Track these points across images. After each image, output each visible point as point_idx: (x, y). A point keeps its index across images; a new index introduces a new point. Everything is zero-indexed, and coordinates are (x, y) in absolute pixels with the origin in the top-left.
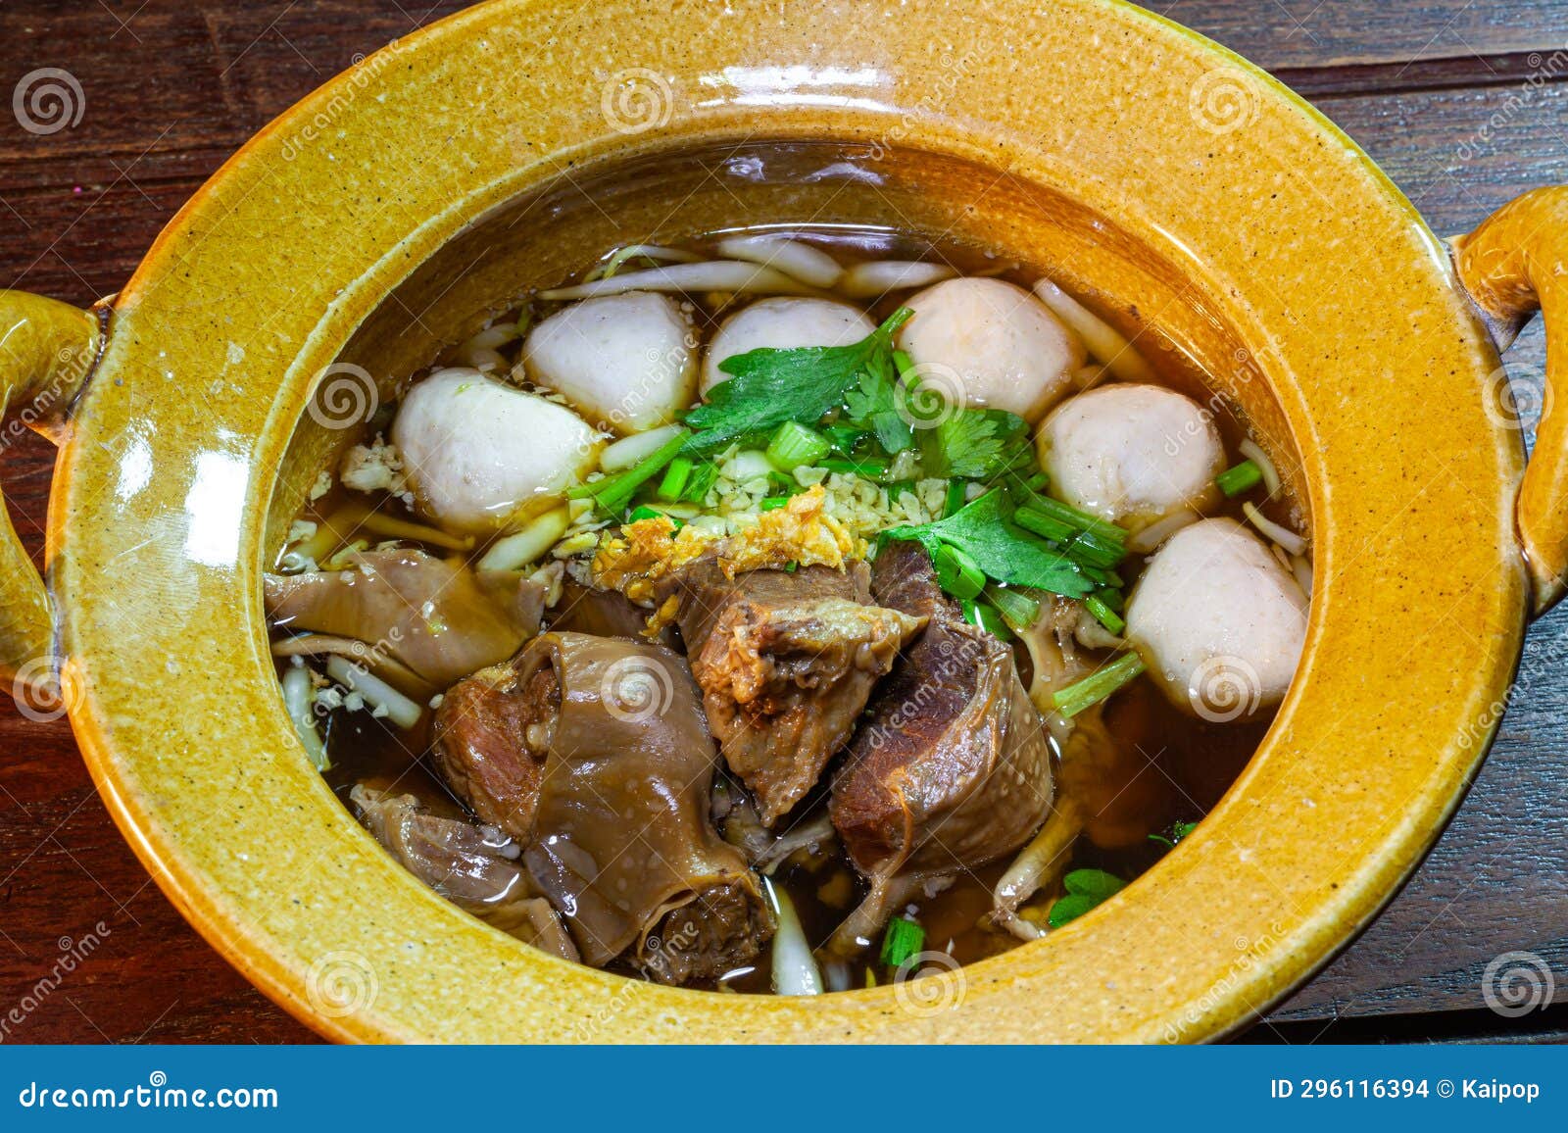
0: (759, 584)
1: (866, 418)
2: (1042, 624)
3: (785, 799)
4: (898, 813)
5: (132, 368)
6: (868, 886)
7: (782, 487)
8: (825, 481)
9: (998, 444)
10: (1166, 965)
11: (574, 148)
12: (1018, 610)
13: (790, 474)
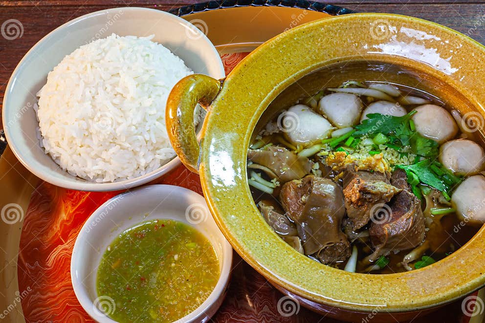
0: (363, 174)
1: (400, 136)
2: (431, 195)
3: (359, 226)
4: (385, 235)
5: (226, 96)
6: (374, 250)
7: (375, 149)
8: (386, 149)
9: (430, 148)
10: (437, 283)
11: (339, 58)
12: (426, 191)
13: (378, 146)
